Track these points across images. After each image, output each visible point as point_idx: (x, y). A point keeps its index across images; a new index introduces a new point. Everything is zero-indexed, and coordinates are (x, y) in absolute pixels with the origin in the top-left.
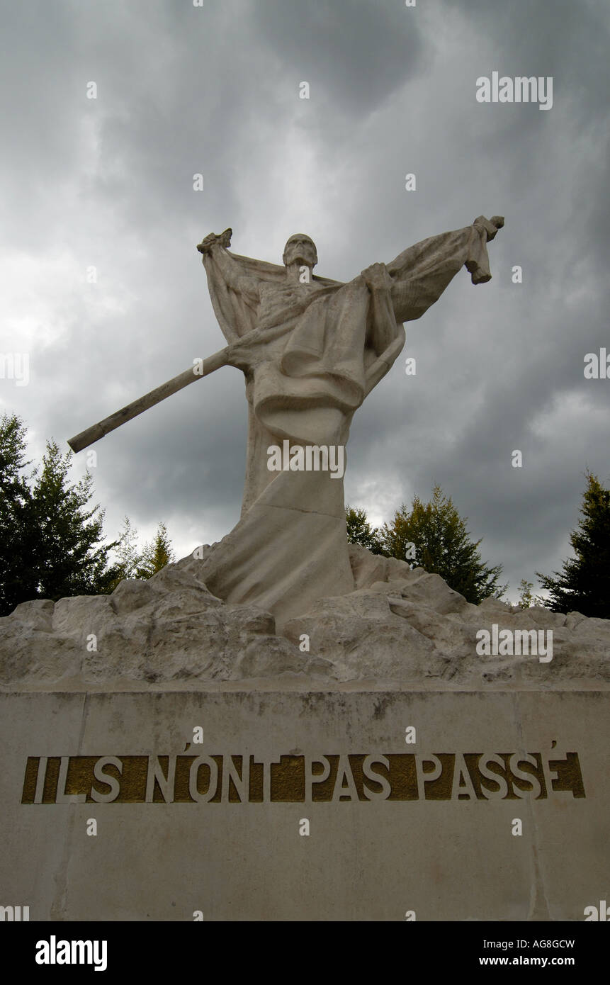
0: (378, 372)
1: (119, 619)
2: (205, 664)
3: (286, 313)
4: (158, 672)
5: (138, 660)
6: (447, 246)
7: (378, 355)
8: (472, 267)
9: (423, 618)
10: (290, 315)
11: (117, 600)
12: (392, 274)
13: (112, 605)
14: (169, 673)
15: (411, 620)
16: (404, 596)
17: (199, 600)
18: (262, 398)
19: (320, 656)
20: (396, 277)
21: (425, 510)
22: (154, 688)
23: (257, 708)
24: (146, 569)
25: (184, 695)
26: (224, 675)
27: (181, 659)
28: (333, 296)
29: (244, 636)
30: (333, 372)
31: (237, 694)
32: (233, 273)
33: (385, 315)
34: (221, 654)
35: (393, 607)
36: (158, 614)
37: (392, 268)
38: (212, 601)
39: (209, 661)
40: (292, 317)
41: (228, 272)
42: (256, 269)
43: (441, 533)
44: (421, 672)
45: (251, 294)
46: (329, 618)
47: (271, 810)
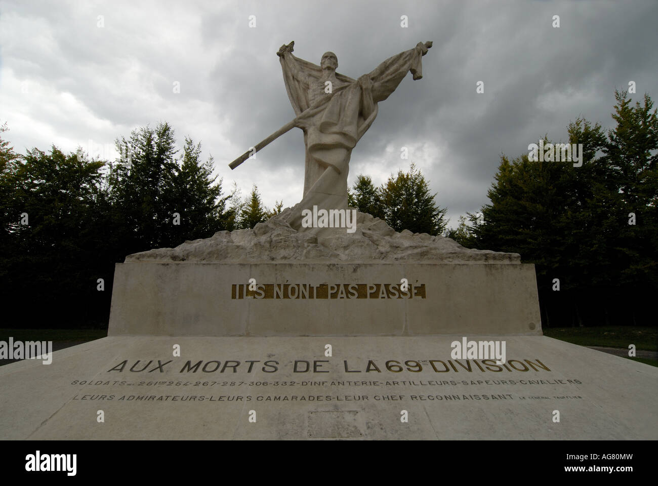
0: (364, 129)
1: (258, 238)
2: (292, 254)
3: (322, 101)
4: (274, 257)
5: (267, 253)
6: (401, 61)
7: (365, 119)
8: (414, 72)
9: (375, 238)
10: (324, 102)
11: (256, 231)
12: (373, 79)
13: (254, 233)
14: (279, 257)
15: (370, 239)
16: (369, 229)
17: (288, 231)
18: (312, 144)
19: (335, 252)
20: (374, 80)
21: (405, 177)
22: (274, 262)
23: (311, 269)
24: (247, 210)
25: (285, 264)
26: (299, 258)
27: (283, 253)
28: (344, 91)
29: (306, 244)
30: (343, 132)
31: (304, 264)
32: (295, 69)
33: (368, 101)
34: (298, 251)
35: (364, 234)
36: (273, 236)
37: (372, 76)
38: (293, 231)
39: (293, 253)
40: (324, 104)
41: (293, 69)
42: (307, 67)
43: (414, 190)
44: (372, 257)
45: (305, 84)
46: (339, 238)
47: (316, 301)
